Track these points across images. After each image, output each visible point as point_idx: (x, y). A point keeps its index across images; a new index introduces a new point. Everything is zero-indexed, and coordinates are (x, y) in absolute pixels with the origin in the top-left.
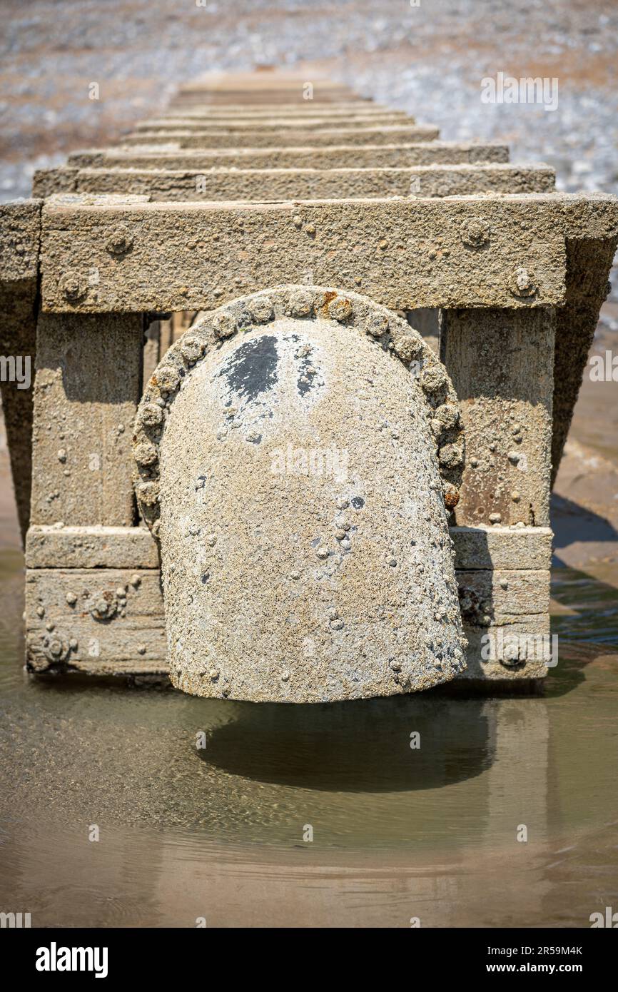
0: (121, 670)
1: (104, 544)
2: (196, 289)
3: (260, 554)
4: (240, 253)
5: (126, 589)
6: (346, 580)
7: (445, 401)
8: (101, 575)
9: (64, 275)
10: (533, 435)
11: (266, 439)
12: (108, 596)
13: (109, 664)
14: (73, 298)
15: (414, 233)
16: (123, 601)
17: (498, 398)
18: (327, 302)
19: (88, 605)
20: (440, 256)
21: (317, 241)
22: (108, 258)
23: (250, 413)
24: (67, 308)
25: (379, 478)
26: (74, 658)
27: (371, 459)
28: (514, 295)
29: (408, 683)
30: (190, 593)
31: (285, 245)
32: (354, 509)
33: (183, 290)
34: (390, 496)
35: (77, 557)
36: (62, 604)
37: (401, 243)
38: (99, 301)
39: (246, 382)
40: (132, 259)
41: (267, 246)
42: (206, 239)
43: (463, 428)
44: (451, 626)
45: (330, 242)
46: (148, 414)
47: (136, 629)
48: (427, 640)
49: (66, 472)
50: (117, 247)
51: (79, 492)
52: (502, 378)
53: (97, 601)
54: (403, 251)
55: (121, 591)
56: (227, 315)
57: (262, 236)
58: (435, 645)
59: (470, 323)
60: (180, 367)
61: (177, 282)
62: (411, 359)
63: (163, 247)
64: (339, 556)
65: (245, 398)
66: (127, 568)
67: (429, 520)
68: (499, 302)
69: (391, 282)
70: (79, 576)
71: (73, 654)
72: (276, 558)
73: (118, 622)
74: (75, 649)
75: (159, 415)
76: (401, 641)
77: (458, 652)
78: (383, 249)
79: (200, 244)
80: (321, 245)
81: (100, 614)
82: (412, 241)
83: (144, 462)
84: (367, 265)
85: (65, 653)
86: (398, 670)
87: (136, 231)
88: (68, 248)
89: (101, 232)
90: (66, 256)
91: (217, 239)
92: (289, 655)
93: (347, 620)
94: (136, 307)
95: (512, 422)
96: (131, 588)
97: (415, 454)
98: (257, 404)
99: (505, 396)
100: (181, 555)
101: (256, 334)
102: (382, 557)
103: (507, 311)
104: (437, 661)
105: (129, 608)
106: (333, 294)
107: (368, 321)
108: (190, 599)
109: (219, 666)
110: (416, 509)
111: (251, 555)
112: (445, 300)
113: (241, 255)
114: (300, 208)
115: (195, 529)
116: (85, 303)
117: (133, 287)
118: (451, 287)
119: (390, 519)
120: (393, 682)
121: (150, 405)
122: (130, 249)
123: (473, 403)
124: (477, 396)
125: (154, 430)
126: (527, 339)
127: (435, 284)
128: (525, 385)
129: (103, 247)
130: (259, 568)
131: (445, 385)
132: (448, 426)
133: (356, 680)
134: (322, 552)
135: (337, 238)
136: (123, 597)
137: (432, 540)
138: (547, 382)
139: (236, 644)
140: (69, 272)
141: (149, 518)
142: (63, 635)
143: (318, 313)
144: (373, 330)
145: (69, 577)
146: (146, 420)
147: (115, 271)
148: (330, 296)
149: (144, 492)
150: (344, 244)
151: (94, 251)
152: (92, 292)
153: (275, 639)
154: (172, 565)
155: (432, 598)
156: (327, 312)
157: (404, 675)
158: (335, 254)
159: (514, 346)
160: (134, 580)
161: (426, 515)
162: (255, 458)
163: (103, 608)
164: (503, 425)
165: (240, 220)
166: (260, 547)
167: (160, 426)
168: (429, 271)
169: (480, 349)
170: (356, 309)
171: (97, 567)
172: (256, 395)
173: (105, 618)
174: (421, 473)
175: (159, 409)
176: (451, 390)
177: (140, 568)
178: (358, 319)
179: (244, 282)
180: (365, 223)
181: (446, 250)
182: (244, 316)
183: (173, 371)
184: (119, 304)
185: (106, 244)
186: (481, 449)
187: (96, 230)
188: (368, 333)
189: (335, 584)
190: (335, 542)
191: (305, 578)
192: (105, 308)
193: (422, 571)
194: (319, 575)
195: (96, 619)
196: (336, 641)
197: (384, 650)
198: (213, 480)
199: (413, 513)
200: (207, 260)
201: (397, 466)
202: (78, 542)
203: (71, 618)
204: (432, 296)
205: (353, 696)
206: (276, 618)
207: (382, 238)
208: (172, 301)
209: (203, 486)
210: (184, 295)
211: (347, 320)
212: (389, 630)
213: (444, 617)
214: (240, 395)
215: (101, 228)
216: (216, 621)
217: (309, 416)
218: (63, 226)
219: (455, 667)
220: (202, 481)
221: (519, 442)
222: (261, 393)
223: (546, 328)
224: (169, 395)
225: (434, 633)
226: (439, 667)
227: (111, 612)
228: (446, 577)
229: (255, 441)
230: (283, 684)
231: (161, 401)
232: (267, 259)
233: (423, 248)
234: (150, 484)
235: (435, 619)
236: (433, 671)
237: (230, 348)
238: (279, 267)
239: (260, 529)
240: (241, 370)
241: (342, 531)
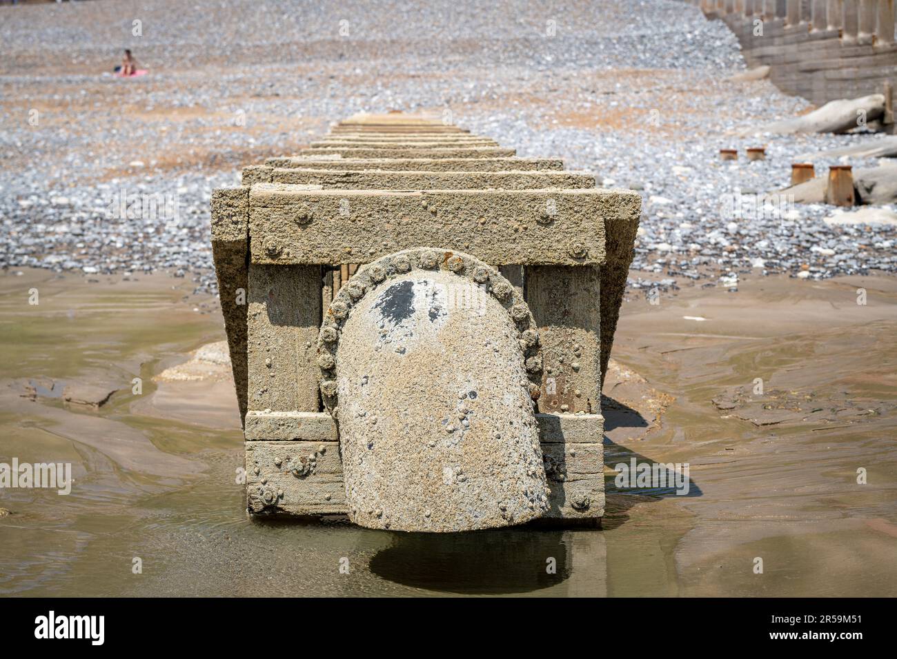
0: (314, 511)
1: (300, 424)
2: (357, 249)
3: (407, 429)
4: (387, 225)
5: (316, 455)
6: (467, 448)
7: (528, 328)
8: (298, 445)
9: (266, 238)
10: (588, 352)
11: (409, 351)
12: (303, 460)
13: (306, 507)
14: (273, 254)
15: (503, 213)
16: (314, 464)
17: (564, 326)
18: (447, 258)
19: (290, 465)
20: (521, 229)
21: (438, 218)
22: (296, 227)
23: (398, 333)
24: (268, 261)
25: (486, 378)
26: (281, 503)
27: (480, 365)
28: (572, 257)
29: (512, 519)
30: (361, 456)
31: (416, 220)
32: (470, 399)
33: (348, 249)
34: (495, 391)
35: (281, 433)
36: (272, 466)
37: (495, 220)
38: (291, 256)
39: (393, 312)
40: (312, 228)
41: (405, 221)
42: (363, 215)
43: (541, 346)
44: (539, 480)
45: (447, 219)
46: (327, 334)
47: (323, 482)
48: (523, 489)
49: (272, 374)
50: (302, 219)
51: (281, 388)
52: (566, 313)
53: (296, 463)
54: (496, 226)
55: (312, 456)
56: (379, 267)
57: (401, 214)
58: (529, 492)
59: (543, 276)
60: (348, 302)
61: (344, 244)
62: (506, 300)
63: (333, 220)
64: (461, 430)
65: (393, 323)
66: (316, 441)
67: (521, 407)
68: (562, 261)
69: (489, 247)
70: (282, 446)
71: (280, 500)
72: (418, 432)
73: (311, 478)
74: (281, 497)
75: (335, 335)
76: (505, 489)
77: (544, 498)
78: (483, 224)
79: (359, 219)
80: (441, 221)
81: (298, 472)
82: (502, 219)
83: (325, 367)
84: (473, 234)
85: (275, 499)
86: (504, 510)
87: (314, 209)
88: (269, 220)
89: (291, 209)
90: (267, 225)
91: (370, 216)
92: (430, 499)
93: (469, 475)
94: (316, 261)
95: (573, 343)
96: (319, 454)
97: (510, 362)
98: (402, 327)
99: (568, 325)
100: (353, 431)
101: (399, 280)
102: (491, 432)
103: (567, 267)
104: (531, 504)
105: (318, 468)
106: (450, 253)
107: (474, 272)
108: (360, 461)
109: (382, 507)
110: (512, 399)
111: (401, 430)
112: (526, 259)
113: (387, 226)
114: (425, 195)
115: (362, 412)
116: (281, 257)
117: (314, 247)
118: (529, 250)
119: (495, 407)
120: (501, 518)
121: (328, 328)
122: (311, 221)
123: (547, 330)
124: (550, 325)
125: (332, 345)
126: (581, 287)
127: (519, 248)
128: (581, 318)
129: (292, 219)
130: (407, 439)
131: (528, 316)
132: (531, 345)
133: (476, 517)
134: (450, 428)
135: (451, 216)
136: (314, 460)
137: (523, 421)
138: (596, 316)
139: (393, 491)
140: (269, 236)
141: (330, 406)
142: (273, 486)
143: (441, 266)
144: (478, 278)
145: (277, 447)
146: (326, 338)
147: (301, 236)
148: (448, 255)
149: (326, 388)
150: (457, 220)
151: (286, 222)
152: (286, 250)
153: (420, 488)
154: (348, 437)
155: (526, 460)
156: (447, 266)
157: (508, 513)
158: (451, 227)
159: (573, 291)
160: (321, 448)
161: (519, 404)
162: (402, 364)
163: (300, 468)
164: (568, 345)
165: (385, 203)
166: (407, 425)
167: (336, 342)
168: (514, 240)
169: (550, 293)
170: (466, 264)
171: (295, 440)
172: (401, 321)
173: (302, 475)
174: (514, 375)
175: (334, 330)
176: (532, 320)
177: (325, 440)
178: (468, 271)
179: (389, 245)
180: (470, 206)
181: (525, 226)
182: (390, 268)
183: (343, 304)
184: (305, 258)
185: (294, 217)
186: (553, 361)
187: (287, 207)
188: (475, 281)
189: (460, 451)
190: (458, 421)
191: (438, 446)
192: (295, 261)
193: (518, 442)
194: (448, 444)
195: (295, 476)
196: (462, 490)
197: (494, 495)
198: (373, 379)
199: (510, 402)
200: (364, 229)
201: (498, 370)
202: (282, 422)
203: (278, 475)
204: (517, 256)
205: (474, 528)
206: (420, 473)
207: (482, 217)
208: (341, 257)
209: (367, 383)
210: (349, 253)
211: (461, 272)
212: (497, 482)
213: (534, 474)
214: (390, 321)
215: (290, 206)
216: (379, 476)
217: (438, 335)
218: (264, 204)
219: (543, 508)
220: (365, 379)
221: (578, 356)
222: (404, 320)
223: (594, 280)
224: (341, 321)
225: (528, 484)
226: (532, 508)
227: (306, 471)
228: (534, 446)
229: (401, 353)
230: (426, 519)
231: (335, 325)
232: (404, 229)
233: (510, 224)
234: (330, 382)
235: (528, 475)
236: (528, 511)
237: (381, 290)
238: (412, 235)
239: (407, 412)
240: (390, 304)
241: (463, 414)
